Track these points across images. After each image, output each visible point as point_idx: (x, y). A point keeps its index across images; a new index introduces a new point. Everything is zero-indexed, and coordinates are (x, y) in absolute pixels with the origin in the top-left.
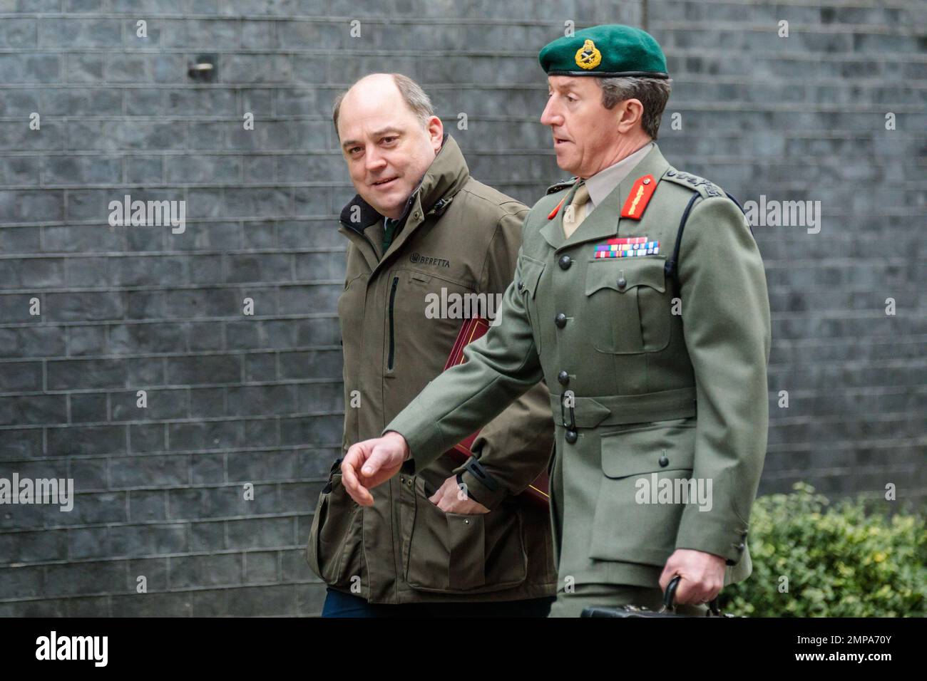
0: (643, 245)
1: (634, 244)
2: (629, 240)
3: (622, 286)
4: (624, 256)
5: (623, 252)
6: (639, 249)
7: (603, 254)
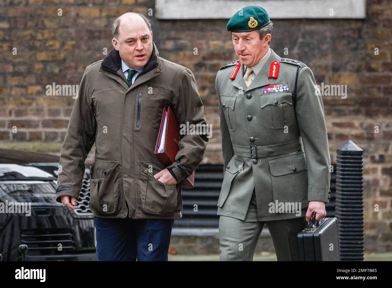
0: (281, 88)
1: (277, 87)
2: (274, 86)
3: (277, 103)
4: (274, 92)
5: (273, 90)
6: (280, 89)
7: (265, 92)
